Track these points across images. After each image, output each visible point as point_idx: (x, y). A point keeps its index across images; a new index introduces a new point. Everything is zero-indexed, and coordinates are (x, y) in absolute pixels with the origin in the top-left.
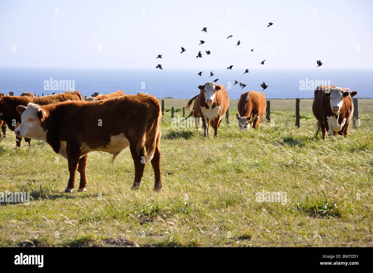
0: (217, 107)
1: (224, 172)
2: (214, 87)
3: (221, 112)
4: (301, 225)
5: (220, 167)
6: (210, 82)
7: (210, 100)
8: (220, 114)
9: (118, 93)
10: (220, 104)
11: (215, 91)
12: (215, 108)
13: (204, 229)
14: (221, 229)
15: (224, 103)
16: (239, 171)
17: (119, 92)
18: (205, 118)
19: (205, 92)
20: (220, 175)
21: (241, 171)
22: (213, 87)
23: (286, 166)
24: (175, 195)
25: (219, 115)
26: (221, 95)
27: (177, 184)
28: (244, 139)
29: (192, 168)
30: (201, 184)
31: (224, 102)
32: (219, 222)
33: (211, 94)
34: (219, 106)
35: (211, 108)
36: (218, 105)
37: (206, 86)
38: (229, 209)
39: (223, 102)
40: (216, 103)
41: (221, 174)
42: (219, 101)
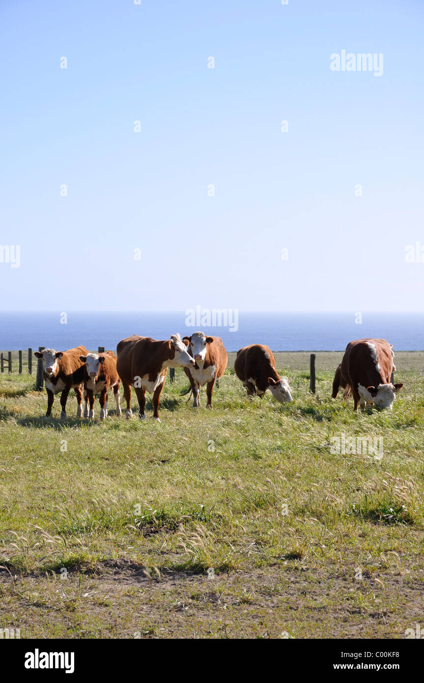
0: (210, 366)
1: (236, 458)
2: (205, 339)
3: (216, 374)
4: (363, 536)
5: (231, 452)
6: (199, 332)
7: (199, 355)
8: (215, 376)
9: (79, 349)
10: (214, 363)
11: (205, 344)
12: (208, 368)
13: (234, 543)
14: (257, 543)
15: (220, 362)
16: (257, 457)
17: (79, 347)
18: (195, 382)
19: (193, 345)
20: (231, 463)
21: (259, 457)
22: (203, 339)
23: (318, 449)
24: (178, 493)
25: (213, 377)
26: (216, 352)
27: (179, 477)
28: (249, 410)
29: (192, 453)
30: (210, 476)
31: (220, 360)
32: (252, 532)
33: (200, 349)
34: (214, 366)
35: (202, 368)
36: (212, 364)
37: (193, 338)
38: (260, 513)
39: (218, 360)
40: (209, 362)
41: (234, 462)
42: (213, 359)
